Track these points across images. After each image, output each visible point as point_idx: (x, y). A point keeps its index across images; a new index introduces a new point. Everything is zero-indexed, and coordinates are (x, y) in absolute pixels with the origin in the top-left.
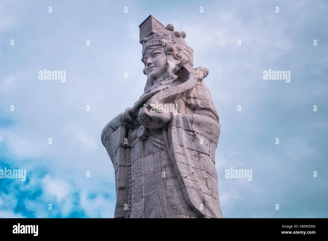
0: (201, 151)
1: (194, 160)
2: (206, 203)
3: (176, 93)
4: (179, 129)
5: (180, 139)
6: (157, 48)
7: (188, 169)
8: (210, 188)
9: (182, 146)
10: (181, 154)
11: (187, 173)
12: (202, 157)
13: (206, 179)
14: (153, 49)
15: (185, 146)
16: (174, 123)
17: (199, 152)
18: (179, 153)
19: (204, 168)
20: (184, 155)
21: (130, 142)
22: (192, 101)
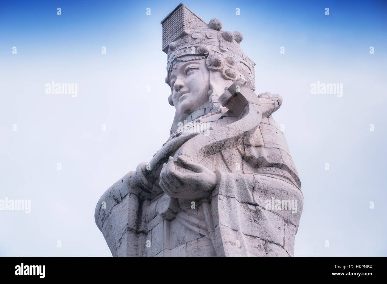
3: (225, 137)
4: (232, 200)
5: (232, 218)
6: (193, 60)
9: (237, 230)
10: (235, 244)
12: (271, 250)
14: (186, 61)
15: (242, 230)
16: (222, 190)
17: (266, 241)
18: (230, 242)
20: (240, 245)
21: (145, 222)
22: (254, 152)
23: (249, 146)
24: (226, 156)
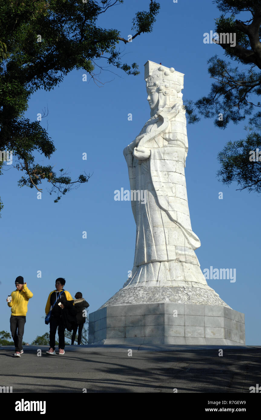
0: (169, 171)
1: (165, 178)
2: (169, 203)
3: (154, 135)
4: (155, 160)
5: (156, 167)
7: (160, 185)
8: (174, 192)
9: (157, 171)
10: (156, 176)
11: (159, 187)
12: (170, 174)
13: (171, 188)
14: (150, 89)
15: (159, 170)
16: (152, 157)
17: (168, 172)
18: (154, 176)
19: (171, 181)
20: (158, 176)
21: (135, 163)
22: (167, 136)
23: (165, 133)
24: (156, 140)
